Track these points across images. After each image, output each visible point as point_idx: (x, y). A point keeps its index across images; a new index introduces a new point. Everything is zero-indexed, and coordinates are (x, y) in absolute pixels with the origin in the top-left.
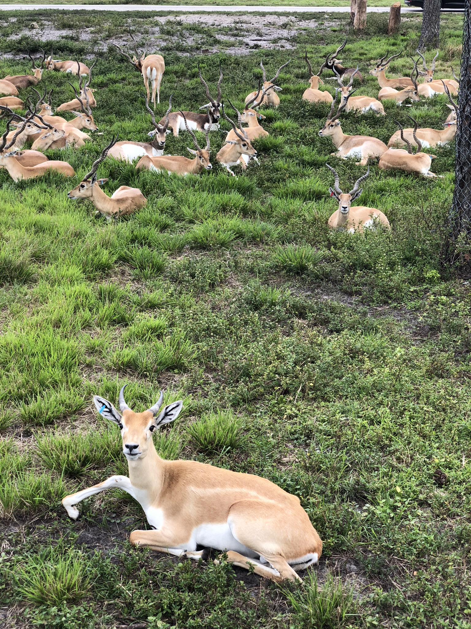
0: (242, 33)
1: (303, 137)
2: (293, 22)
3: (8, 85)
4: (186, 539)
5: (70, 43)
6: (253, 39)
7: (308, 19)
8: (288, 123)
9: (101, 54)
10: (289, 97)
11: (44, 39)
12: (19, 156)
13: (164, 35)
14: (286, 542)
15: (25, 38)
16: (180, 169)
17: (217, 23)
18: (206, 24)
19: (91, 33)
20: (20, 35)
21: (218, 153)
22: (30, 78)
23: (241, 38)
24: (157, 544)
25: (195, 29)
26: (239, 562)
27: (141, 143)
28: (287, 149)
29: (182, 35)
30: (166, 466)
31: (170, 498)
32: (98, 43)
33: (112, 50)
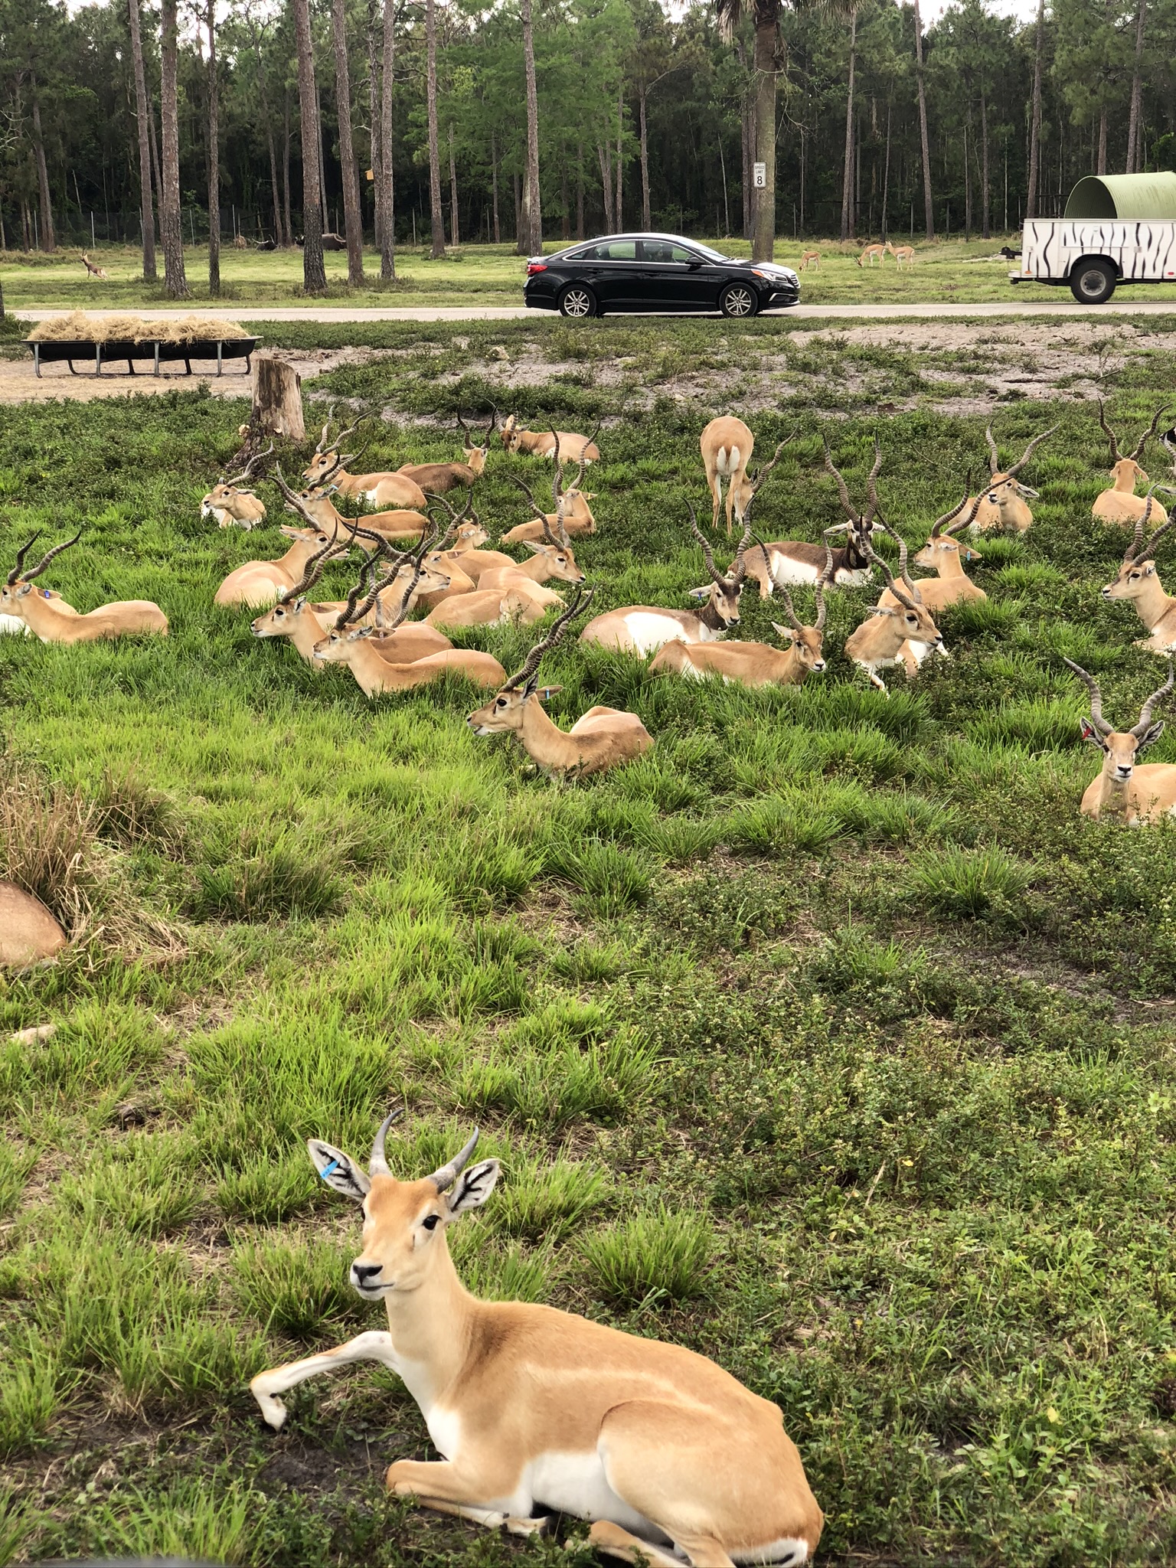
0: (988, 365)
1: (1070, 603)
2: (1124, 338)
3: (403, 485)
4: (508, 1486)
5: (571, 393)
6: (1012, 378)
7: (1164, 330)
8: (1040, 570)
9: (636, 417)
10: (1058, 510)
11: (511, 385)
12: (382, 639)
13: (793, 373)
14: (727, 1505)
15: (470, 382)
16: (754, 673)
17: (934, 343)
18: (907, 345)
19: (625, 368)
20: (462, 376)
21: (851, 638)
22: (457, 468)
23: (981, 378)
24: (444, 1495)
25: (872, 358)
26: (619, 1548)
27: (673, 611)
28: (1024, 630)
29: (838, 373)
30: (477, 1313)
31: (479, 1387)
32: (635, 392)
33: (664, 406)
